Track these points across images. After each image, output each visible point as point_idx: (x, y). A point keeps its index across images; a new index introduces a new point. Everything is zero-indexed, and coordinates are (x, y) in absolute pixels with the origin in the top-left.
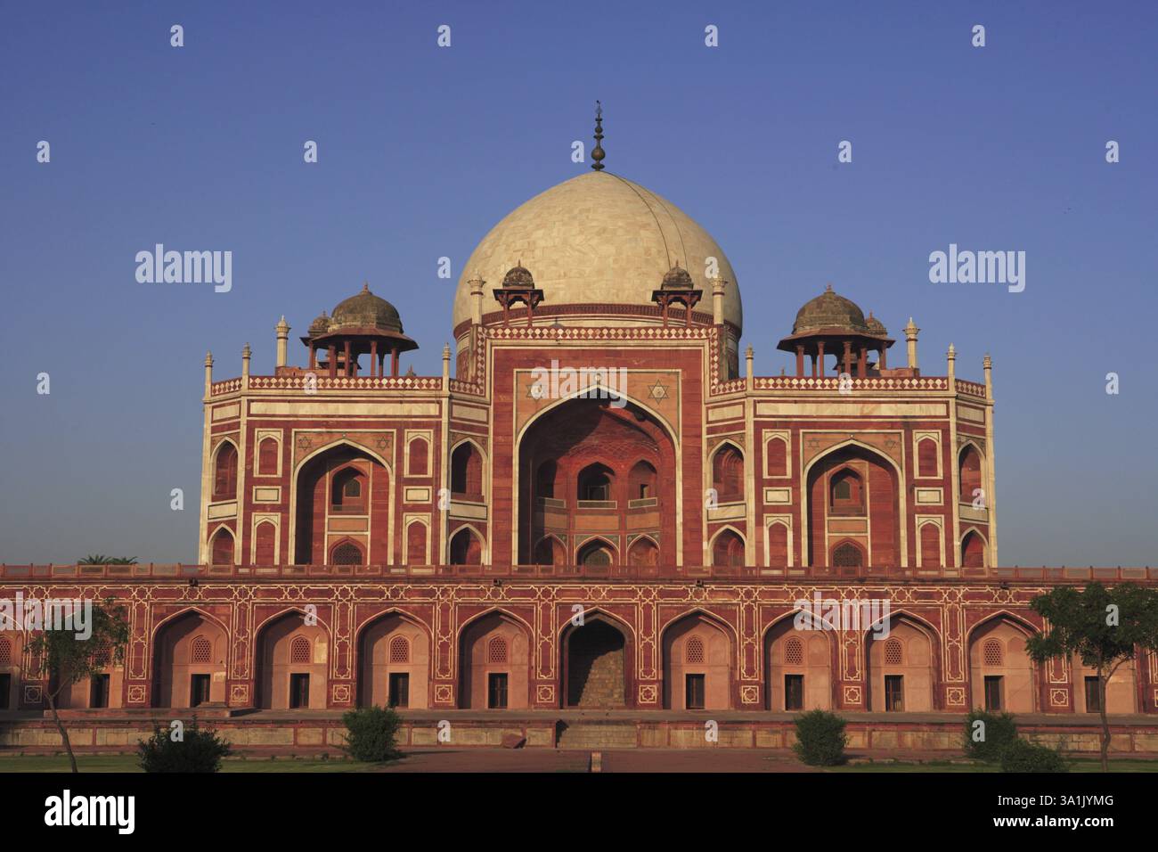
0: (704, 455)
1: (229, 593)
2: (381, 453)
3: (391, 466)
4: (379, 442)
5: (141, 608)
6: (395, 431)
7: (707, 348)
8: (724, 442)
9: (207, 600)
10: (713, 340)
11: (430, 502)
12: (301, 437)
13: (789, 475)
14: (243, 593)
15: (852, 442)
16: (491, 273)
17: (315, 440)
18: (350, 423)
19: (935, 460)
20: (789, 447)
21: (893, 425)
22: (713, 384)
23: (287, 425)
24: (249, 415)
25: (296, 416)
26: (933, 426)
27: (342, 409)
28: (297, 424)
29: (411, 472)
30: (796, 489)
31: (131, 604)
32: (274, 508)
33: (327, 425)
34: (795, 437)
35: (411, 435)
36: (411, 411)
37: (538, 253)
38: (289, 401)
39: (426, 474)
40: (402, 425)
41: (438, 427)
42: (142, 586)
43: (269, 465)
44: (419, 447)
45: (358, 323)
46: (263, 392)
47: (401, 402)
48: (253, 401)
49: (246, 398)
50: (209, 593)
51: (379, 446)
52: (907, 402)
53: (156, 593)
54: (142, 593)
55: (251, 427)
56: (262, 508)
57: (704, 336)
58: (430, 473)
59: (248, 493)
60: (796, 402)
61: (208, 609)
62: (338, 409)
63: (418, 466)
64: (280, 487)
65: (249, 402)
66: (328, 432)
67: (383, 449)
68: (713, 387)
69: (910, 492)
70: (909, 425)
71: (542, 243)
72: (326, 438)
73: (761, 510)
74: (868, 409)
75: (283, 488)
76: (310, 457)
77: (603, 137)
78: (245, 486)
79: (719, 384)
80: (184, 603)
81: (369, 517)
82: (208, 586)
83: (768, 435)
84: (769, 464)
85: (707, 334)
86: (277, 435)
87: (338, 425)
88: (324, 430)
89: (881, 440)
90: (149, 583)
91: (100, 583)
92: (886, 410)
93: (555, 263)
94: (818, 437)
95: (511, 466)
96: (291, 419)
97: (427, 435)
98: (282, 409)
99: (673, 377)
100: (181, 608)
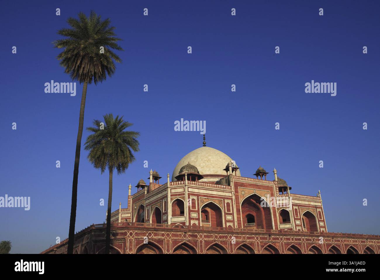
0: (277, 212)
1: (278, 239)
2: (220, 205)
3: (223, 209)
4: (219, 202)
5: (257, 243)
6: (223, 199)
7: (274, 186)
8: (282, 209)
9: (273, 241)
10: (276, 184)
11: (232, 220)
12: (201, 199)
13: (299, 218)
14: (281, 239)
15: (308, 210)
16: (198, 165)
17: (205, 200)
18: (212, 196)
19: (321, 215)
20: (298, 211)
21: (314, 207)
22: (277, 195)
23: (198, 195)
24: (188, 191)
25: (200, 193)
26: (320, 208)
27: (210, 192)
28: (200, 195)
29: (227, 211)
30: (301, 221)
31: (255, 242)
32: (196, 219)
33: (207, 196)
34: (299, 208)
35: (226, 201)
36: (225, 194)
37: (212, 161)
38: (198, 189)
39: (230, 212)
40: (225, 198)
41: (232, 199)
42: (257, 236)
43: (194, 206)
44: (228, 204)
45: (193, 171)
46: (192, 185)
47: (223, 192)
48: (189, 188)
49: (187, 187)
50: (274, 239)
51: (219, 203)
52: (315, 202)
53: (261, 238)
54: (257, 238)
55: (189, 195)
56: (193, 219)
57: (273, 183)
58: (231, 212)
59: (189, 214)
60: (298, 200)
61: (274, 244)
62: (209, 192)
63: (229, 210)
64: (197, 213)
65: (188, 188)
66: (207, 198)
67: (220, 204)
68: (277, 196)
69: (319, 223)
70: (316, 207)
71: (212, 159)
72: (207, 200)
73: (296, 225)
74: (309, 203)
75: (198, 213)
76: (204, 205)
77: (205, 139)
78: (189, 212)
79: (279, 195)
80: (268, 242)
81: (210, 224)
82: (273, 236)
83: (294, 207)
84: (296, 215)
85: (274, 183)
86: (195, 198)
87: (210, 197)
88: (206, 198)
89: (312, 210)
90: (259, 235)
91: (246, 234)
92: (312, 203)
93: (217, 164)
94: (302, 209)
95: (240, 212)
96: (198, 194)
97: (229, 201)
98: (196, 191)
99: (268, 192)
100: (267, 244)
